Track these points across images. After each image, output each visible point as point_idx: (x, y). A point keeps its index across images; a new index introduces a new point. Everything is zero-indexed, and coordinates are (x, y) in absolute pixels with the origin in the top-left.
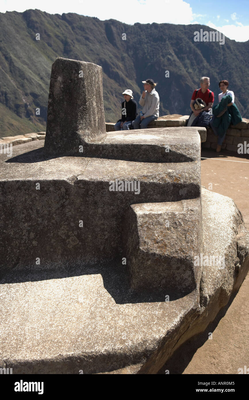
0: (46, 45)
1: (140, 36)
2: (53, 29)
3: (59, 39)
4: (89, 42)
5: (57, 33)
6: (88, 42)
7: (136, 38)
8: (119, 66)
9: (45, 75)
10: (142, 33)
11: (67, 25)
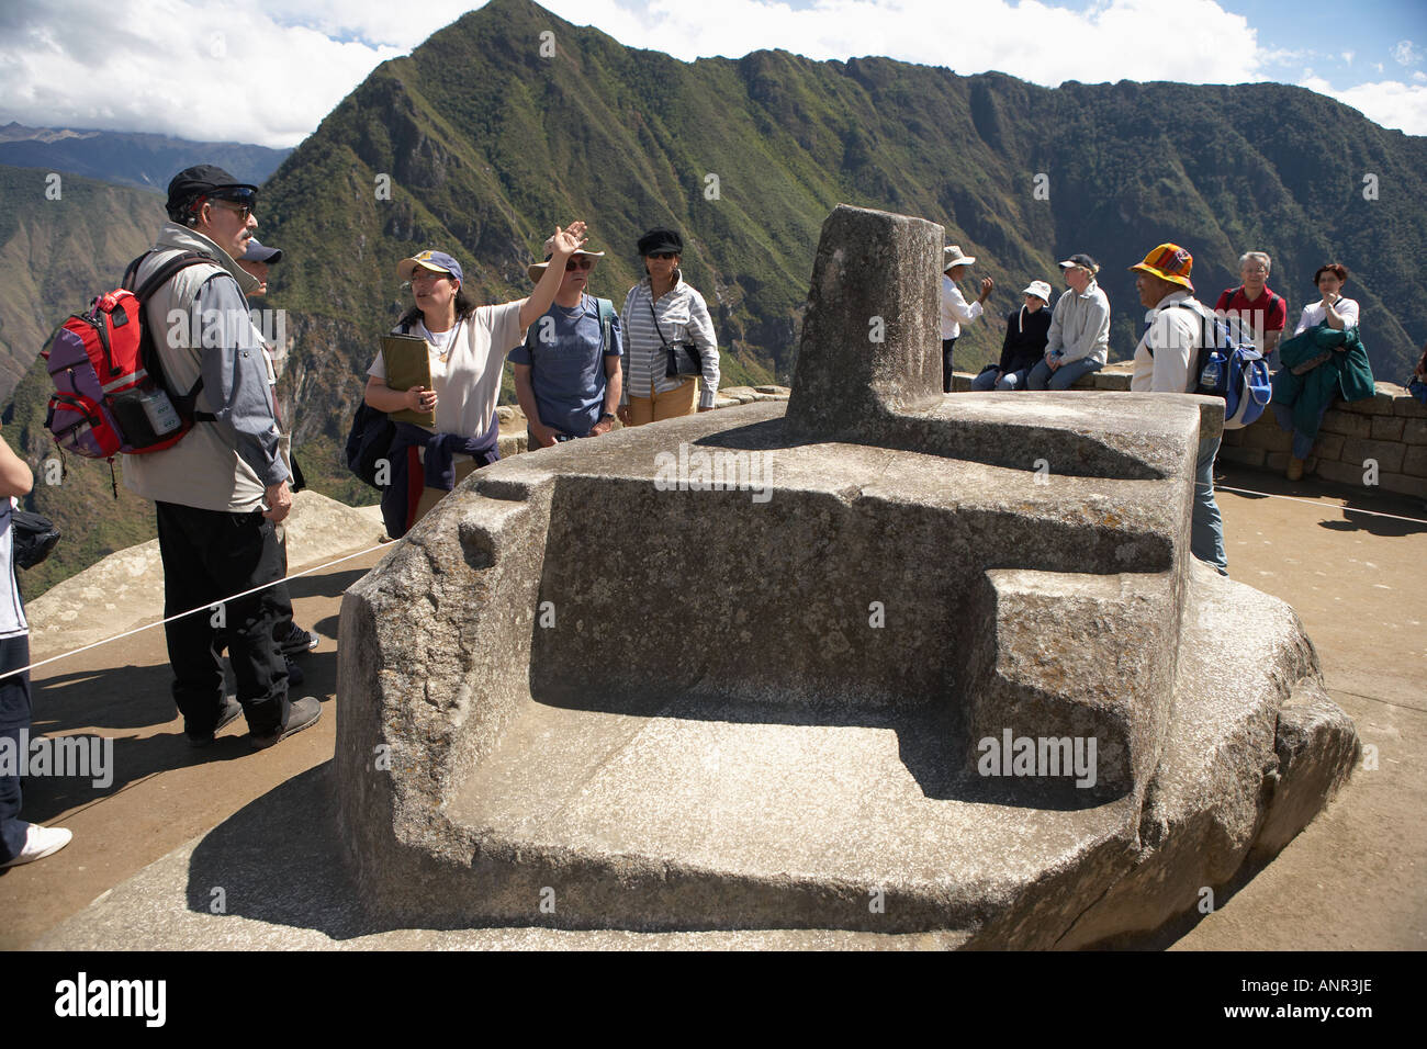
0: (796, 144)
1: (1077, 120)
2: (817, 100)
3: (833, 129)
4: (919, 135)
5: (830, 112)
6: (915, 137)
7: (1064, 127)
8: (1006, 206)
9: (784, 228)
10: (1083, 111)
11: (860, 89)
